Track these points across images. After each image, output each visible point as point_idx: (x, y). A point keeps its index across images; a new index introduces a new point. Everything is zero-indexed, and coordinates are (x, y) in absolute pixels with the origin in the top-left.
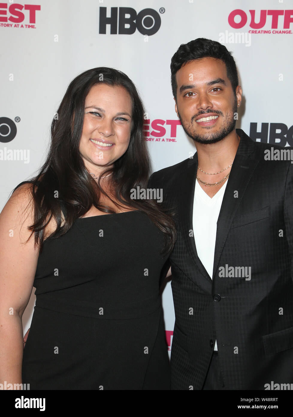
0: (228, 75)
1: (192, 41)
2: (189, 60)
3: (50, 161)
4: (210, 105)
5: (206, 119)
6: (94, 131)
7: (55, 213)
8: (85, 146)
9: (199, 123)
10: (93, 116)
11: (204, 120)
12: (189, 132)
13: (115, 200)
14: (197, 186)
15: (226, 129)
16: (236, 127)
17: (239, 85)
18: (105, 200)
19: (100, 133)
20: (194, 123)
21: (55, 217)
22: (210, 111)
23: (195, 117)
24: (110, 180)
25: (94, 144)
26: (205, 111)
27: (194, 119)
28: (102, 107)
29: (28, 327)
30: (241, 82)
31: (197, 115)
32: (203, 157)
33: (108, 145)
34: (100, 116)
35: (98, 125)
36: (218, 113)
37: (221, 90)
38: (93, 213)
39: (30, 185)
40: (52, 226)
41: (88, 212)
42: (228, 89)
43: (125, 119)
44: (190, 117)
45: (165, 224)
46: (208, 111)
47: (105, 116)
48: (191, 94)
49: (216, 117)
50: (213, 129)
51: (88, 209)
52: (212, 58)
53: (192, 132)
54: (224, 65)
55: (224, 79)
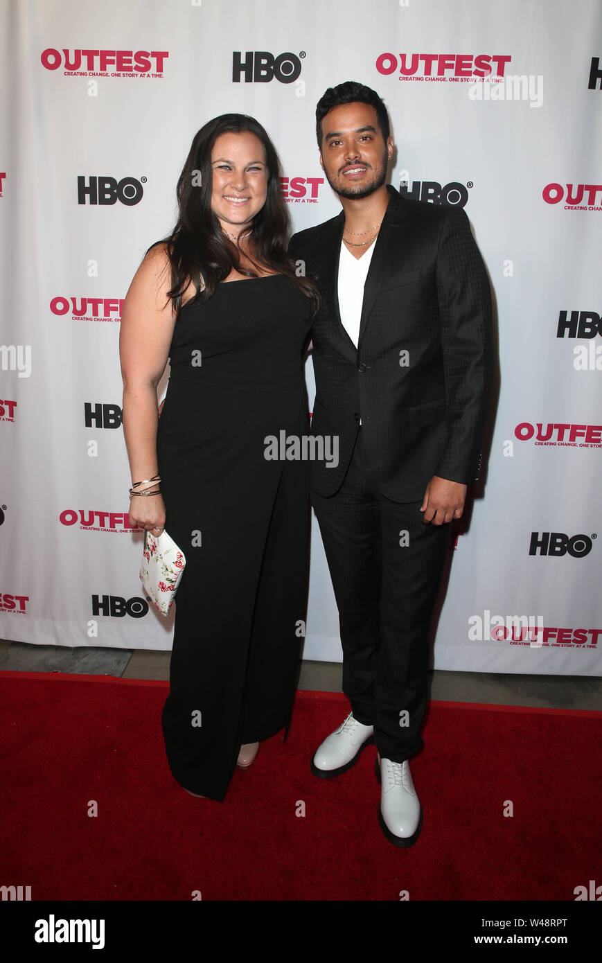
0: (379, 123)
1: (340, 85)
2: (336, 105)
3: (180, 222)
4: (359, 156)
5: (354, 171)
6: (226, 186)
7: (194, 278)
8: (217, 204)
9: (345, 176)
10: (223, 170)
11: (351, 171)
12: (335, 186)
13: (256, 263)
14: (343, 247)
15: (375, 184)
16: (386, 183)
17: (391, 135)
18: (246, 263)
19: (232, 188)
20: (341, 175)
21: (194, 283)
22: (359, 162)
23: (343, 169)
24: (249, 241)
25: (229, 201)
26: (353, 162)
27: (342, 171)
28: (231, 159)
29: (163, 397)
30: (393, 131)
31: (344, 167)
32: (349, 215)
33: (243, 200)
34: (230, 169)
35: (229, 180)
36: (366, 165)
37: (371, 138)
38: (234, 277)
39: (166, 246)
40: (191, 292)
41: (229, 276)
42: (379, 139)
43: (258, 169)
44: (337, 169)
45: (308, 287)
46: (356, 163)
47: (235, 169)
48: (338, 143)
49: (364, 170)
50: (361, 182)
51: (228, 273)
52: (363, 104)
53: (338, 185)
54: (375, 112)
55: (375, 128)
